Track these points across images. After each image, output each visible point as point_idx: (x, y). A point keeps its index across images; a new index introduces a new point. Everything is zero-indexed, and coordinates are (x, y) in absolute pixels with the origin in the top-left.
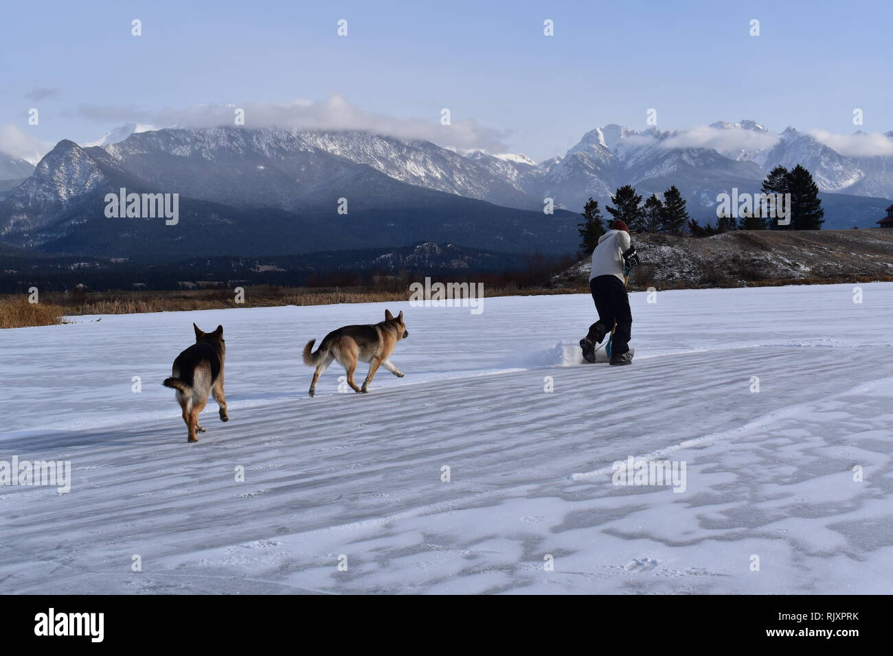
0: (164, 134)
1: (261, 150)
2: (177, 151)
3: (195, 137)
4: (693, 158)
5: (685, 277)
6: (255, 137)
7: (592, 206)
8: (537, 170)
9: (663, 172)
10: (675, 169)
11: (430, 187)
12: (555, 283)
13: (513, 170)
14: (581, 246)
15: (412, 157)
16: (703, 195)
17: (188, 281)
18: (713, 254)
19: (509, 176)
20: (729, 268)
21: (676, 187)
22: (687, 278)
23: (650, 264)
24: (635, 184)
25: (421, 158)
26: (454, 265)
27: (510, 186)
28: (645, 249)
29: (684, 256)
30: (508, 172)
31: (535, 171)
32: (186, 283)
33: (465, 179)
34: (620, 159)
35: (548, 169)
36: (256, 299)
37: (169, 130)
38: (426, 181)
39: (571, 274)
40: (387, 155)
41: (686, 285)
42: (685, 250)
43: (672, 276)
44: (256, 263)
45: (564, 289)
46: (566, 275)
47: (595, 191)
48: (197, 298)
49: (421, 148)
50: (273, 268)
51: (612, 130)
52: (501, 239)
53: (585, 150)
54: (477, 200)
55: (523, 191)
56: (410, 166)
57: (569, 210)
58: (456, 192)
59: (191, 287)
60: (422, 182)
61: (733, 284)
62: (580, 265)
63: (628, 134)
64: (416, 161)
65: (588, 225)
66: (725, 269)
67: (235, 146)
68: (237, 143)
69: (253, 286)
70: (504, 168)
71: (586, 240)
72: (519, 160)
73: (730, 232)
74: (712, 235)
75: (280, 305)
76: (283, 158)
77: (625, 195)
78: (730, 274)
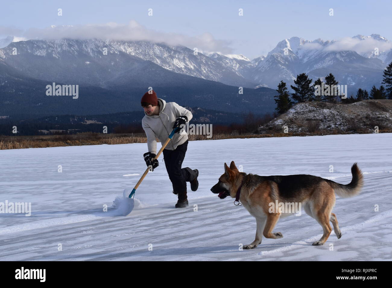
0: (31, 43)
1: (88, 52)
2: (38, 53)
3: (49, 45)
4: (343, 56)
5: (337, 127)
6: (84, 45)
7: (282, 85)
8: (251, 64)
9: (325, 65)
10: (332, 63)
11: (187, 74)
12: (260, 131)
13: (236, 64)
14: (276, 109)
15: (177, 56)
16: (349, 79)
17: (45, 130)
18: (354, 113)
19: (234, 68)
20: (364, 122)
21: (333, 74)
22: (338, 128)
23: (317, 120)
24: (308, 72)
25: (182, 58)
26: (202, 120)
27: (234, 74)
28: (314, 111)
29: (337, 115)
30: (234, 65)
31: (249, 64)
32: (43, 131)
33: (208, 70)
34: (299, 57)
35: (257, 64)
36: (84, 141)
37: (33, 41)
38: (185, 71)
39: (270, 125)
40: (162, 55)
41: (338, 132)
42: (338, 112)
43: (330, 126)
44: (85, 119)
45: (266, 135)
46: (267, 126)
47: (284, 76)
48: (49, 140)
49: (182, 51)
50: (94, 122)
51: (294, 40)
52: (229, 104)
53: (278, 52)
54: (214, 82)
55: (243, 76)
56: (176, 62)
57: (269, 88)
58: (203, 77)
59: (46, 133)
60: (183, 71)
61: (366, 132)
62: (276, 120)
63: (304, 42)
64: (179, 59)
65: (281, 97)
66: (361, 123)
67: (73, 51)
68: (73, 48)
69: (83, 132)
70: (231, 63)
71: (279, 106)
72: (240, 58)
73: (364, 100)
74: (354, 102)
75: (99, 144)
76: (100, 57)
77: (302, 79)
78: (364, 125)
